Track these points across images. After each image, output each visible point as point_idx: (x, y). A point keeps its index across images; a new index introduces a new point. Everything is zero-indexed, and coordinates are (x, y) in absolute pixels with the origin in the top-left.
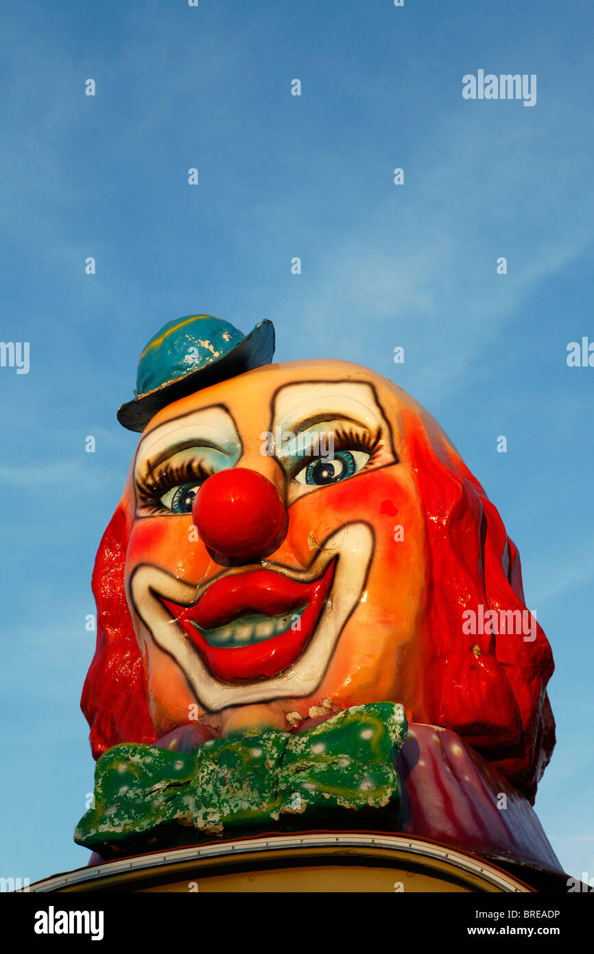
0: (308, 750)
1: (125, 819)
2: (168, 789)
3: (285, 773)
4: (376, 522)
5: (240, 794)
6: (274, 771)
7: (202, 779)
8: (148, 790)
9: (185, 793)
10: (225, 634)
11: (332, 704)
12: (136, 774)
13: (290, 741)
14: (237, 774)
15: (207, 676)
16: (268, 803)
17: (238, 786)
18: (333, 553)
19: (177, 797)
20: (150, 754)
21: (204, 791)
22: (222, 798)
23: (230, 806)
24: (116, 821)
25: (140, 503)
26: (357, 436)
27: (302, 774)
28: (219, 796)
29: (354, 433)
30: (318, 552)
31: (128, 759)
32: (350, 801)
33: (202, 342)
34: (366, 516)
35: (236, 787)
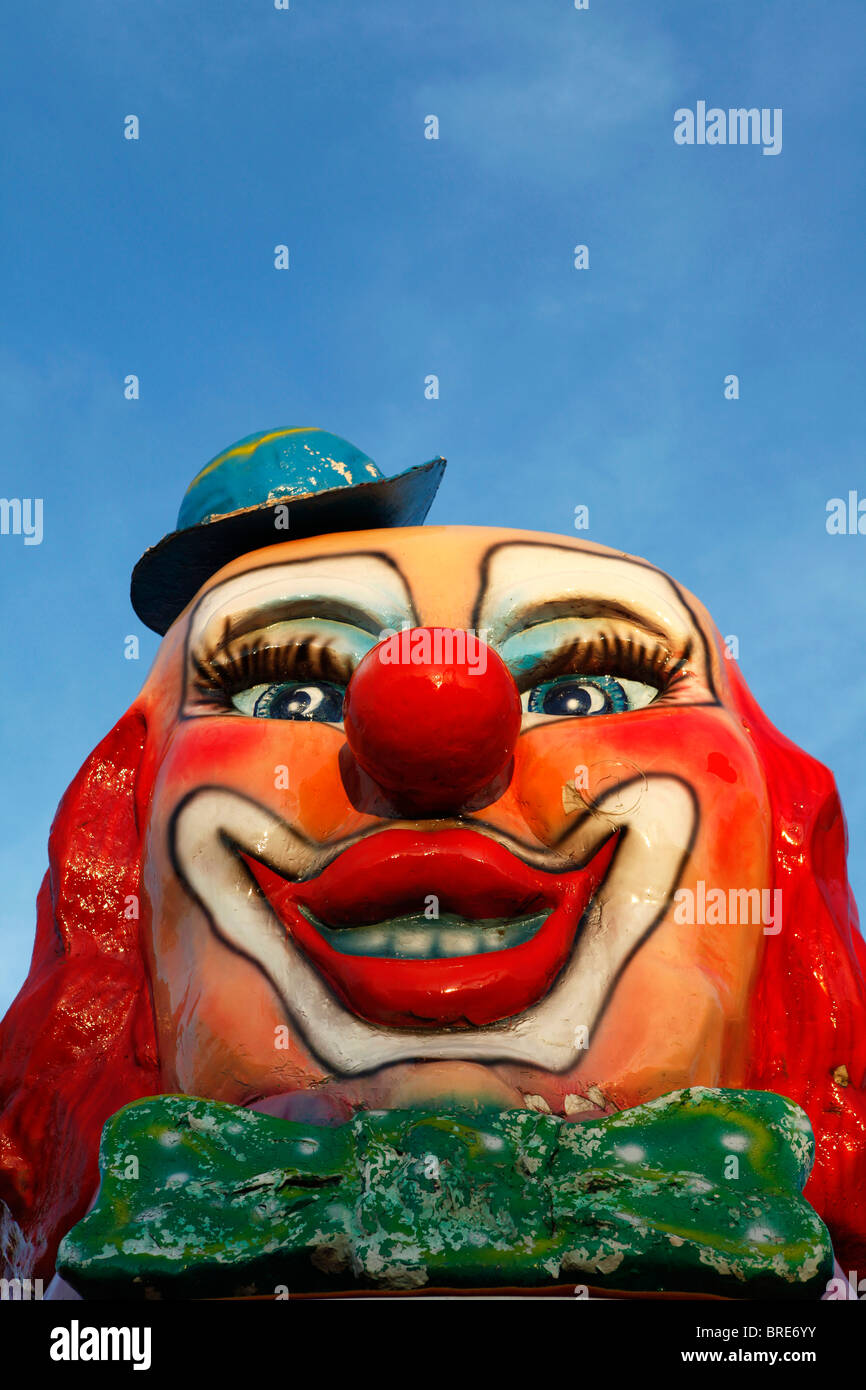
0: (609, 1153)
1: (187, 1233)
2: (287, 1188)
3: (565, 1187)
4: (701, 784)
5: (464, 1215)
6: (540, 1180)
7: (372, 1177)
8: (238, 1185)
9: (331, 1200)
10: (374, 939)
11: (606, 1099)
12: (205, 1153)
13: (564, 1131)
14: (458, 1172)
15: (333, 1008)
16: (536, 1239)
17: (462, 1197)
18: (618, 820)
19: (312, 1205)
20: (238, 1119)
21: (380, 1197)
22: (426, 1215)
23: (444, 1236)
24: (167, 1236)
25: (193, 695)
26: (643, 650)
27: (602, 1195)
28: (418, 1210)
29: (637, 643)
30: (584, 817)
31: (185, 1123)
32: (730, 1257)
33: (333, 462)
34: (683, 770)
35: (457, 1200)
